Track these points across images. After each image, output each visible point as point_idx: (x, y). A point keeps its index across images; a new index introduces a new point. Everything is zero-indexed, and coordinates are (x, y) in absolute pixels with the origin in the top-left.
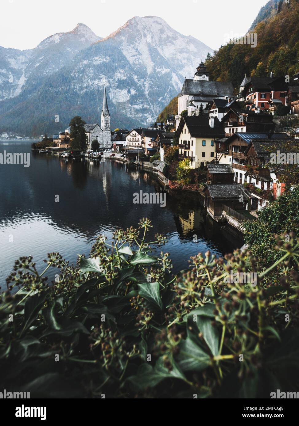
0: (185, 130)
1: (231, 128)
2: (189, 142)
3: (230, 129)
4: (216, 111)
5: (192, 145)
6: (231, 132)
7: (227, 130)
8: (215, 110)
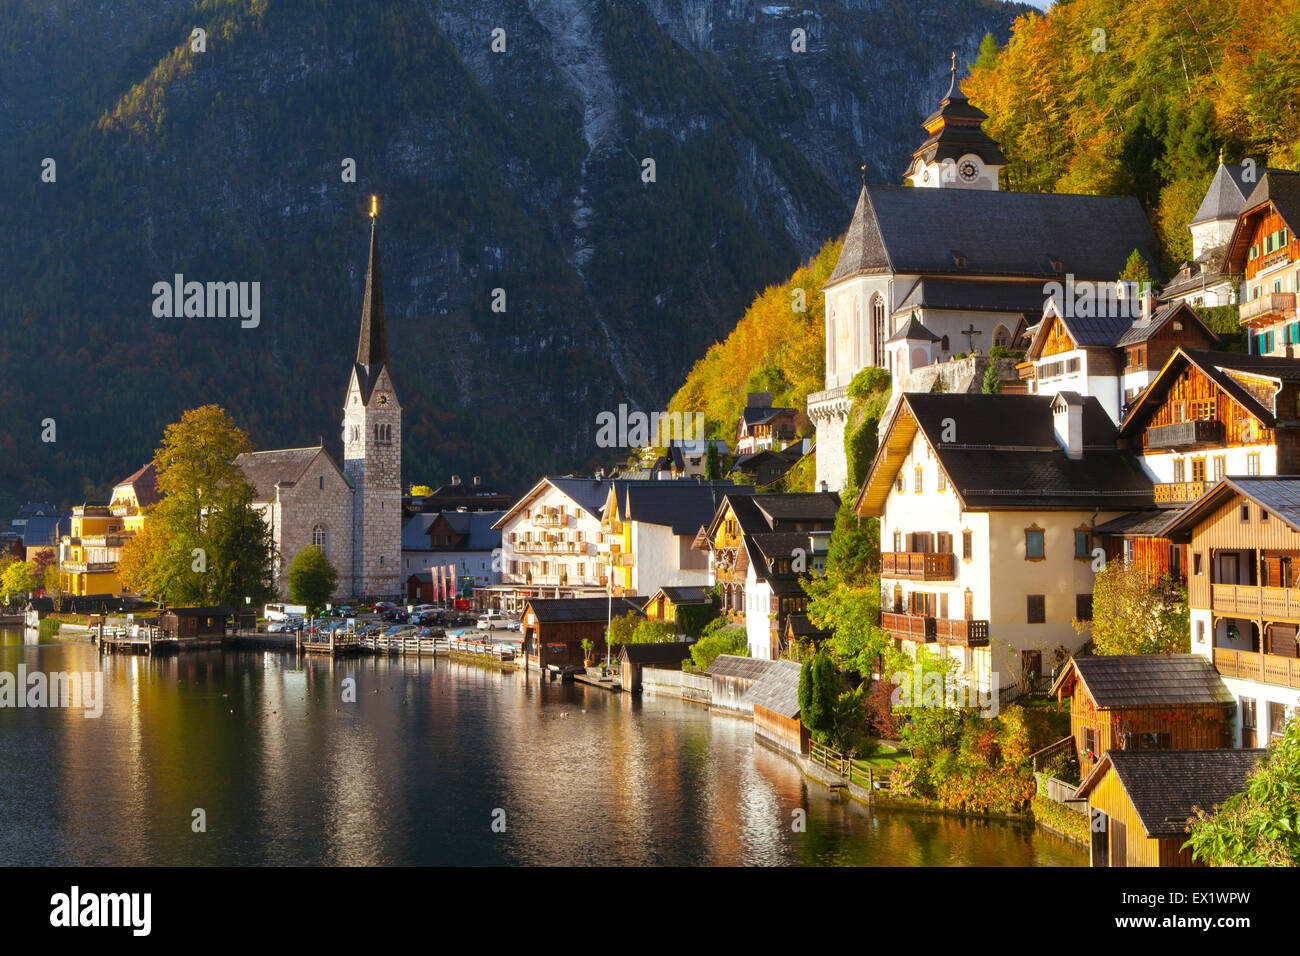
0: (919, 473)
1: (1189, 457)
2: (945, 539)
3: (1179, 464)
4: (1074, 365)
5: (967, 553)
6: (1189, 476)
7: (1159, 466)
8: (1064, 357)
